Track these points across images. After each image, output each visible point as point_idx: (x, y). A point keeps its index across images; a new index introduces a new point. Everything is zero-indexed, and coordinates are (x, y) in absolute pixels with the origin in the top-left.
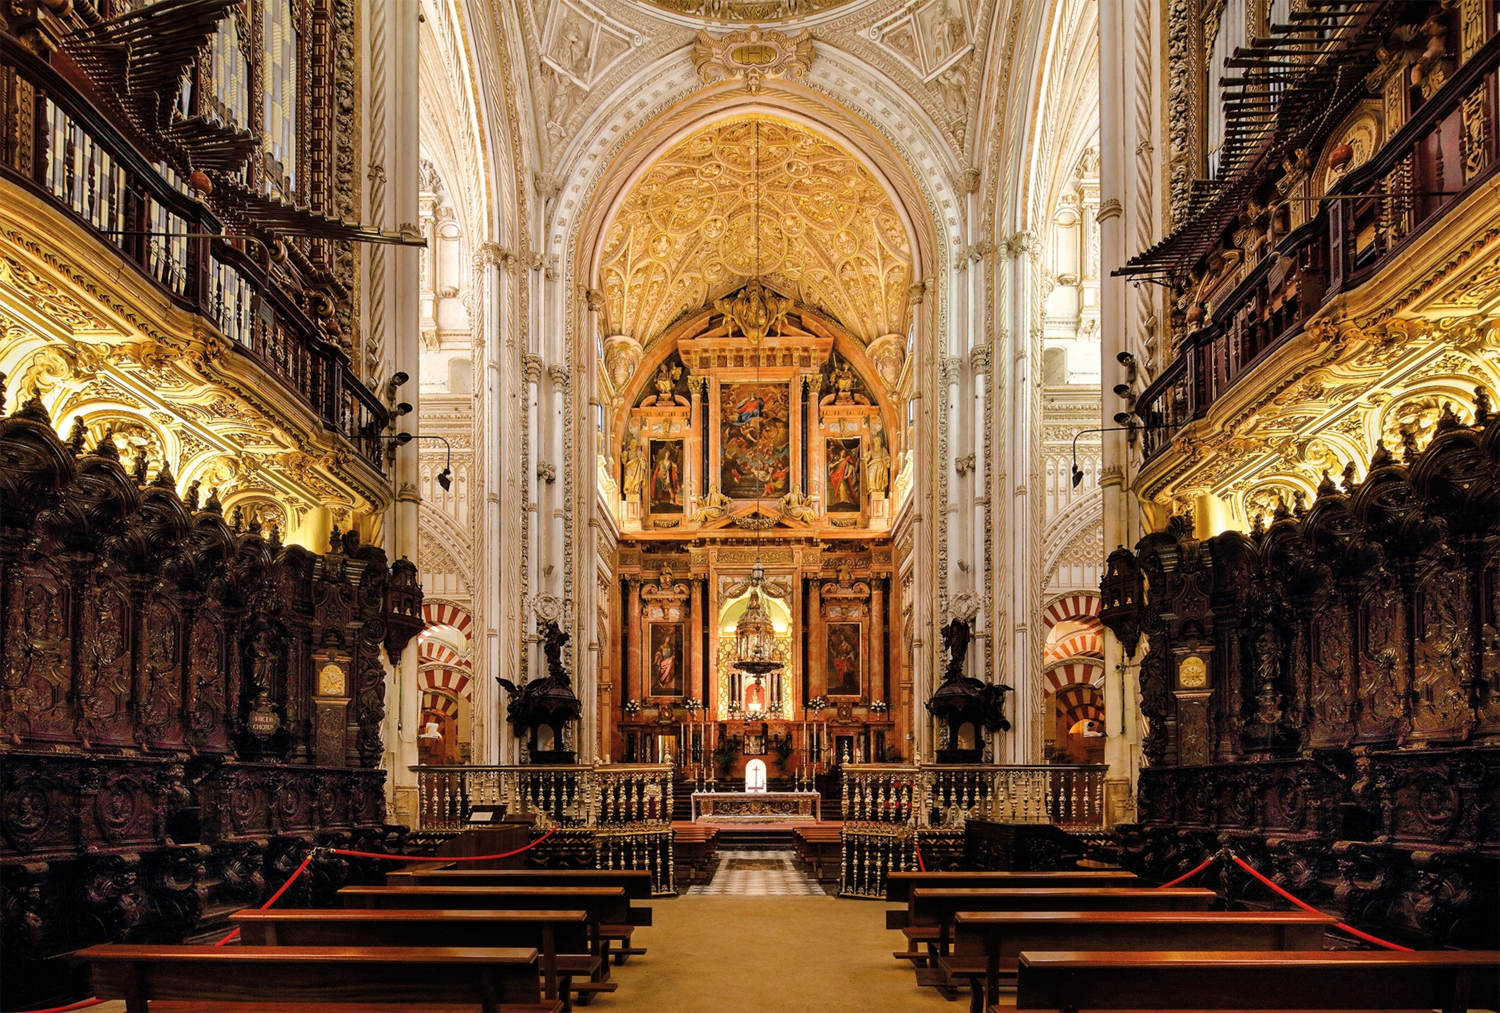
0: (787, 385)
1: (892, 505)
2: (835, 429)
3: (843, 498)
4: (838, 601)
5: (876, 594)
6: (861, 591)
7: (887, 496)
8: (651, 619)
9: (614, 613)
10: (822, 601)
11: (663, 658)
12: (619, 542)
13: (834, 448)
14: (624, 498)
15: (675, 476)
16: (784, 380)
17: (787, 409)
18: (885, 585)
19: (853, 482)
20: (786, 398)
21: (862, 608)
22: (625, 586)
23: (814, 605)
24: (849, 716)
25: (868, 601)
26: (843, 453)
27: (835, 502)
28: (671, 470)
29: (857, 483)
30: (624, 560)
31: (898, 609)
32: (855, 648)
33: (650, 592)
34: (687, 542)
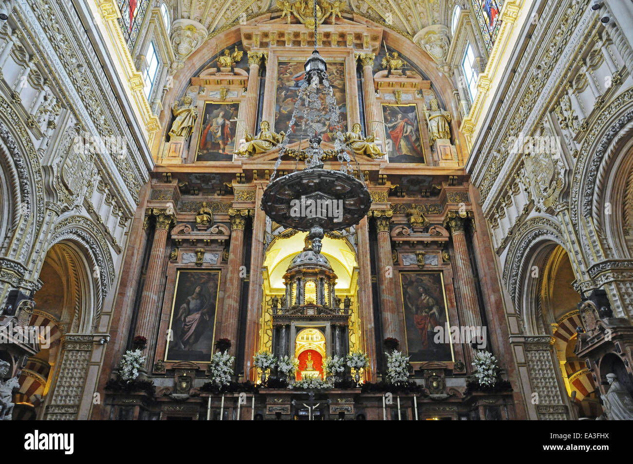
0: (342, 64)
1: (460, 150)
2: (389, 98)
3: (405, 150)
4: (412, 245)
5: (458, 235)
6: (438, 234)
7: (452, 142)
8: (180, 265)
9: (131, 248)
10: (394, 245)
11: (189, 312)
12: (153, 175)
13: (389, 113)
14: (168, 139)
15: (228, 131)
16: (339, 60)
17: (343, 80)
18: (467, 225)
19: (414, 138)
20: (342, 73)
21: (442, 255)
22: (152, 221)
23: (385, 247)
24: (442, 387)
25: (448, 245)
26: (400, 116)
27: (397, 154)
28: (223, 126)
29: (418, 139)
30: (156, 195)
31: (488, 249)
32: (439, 302)
33: (182, 232)
34: (232, 176)
